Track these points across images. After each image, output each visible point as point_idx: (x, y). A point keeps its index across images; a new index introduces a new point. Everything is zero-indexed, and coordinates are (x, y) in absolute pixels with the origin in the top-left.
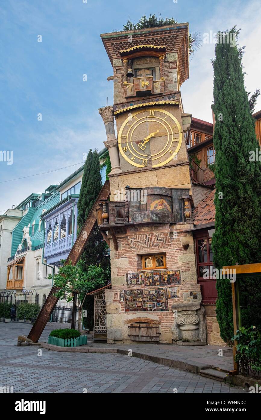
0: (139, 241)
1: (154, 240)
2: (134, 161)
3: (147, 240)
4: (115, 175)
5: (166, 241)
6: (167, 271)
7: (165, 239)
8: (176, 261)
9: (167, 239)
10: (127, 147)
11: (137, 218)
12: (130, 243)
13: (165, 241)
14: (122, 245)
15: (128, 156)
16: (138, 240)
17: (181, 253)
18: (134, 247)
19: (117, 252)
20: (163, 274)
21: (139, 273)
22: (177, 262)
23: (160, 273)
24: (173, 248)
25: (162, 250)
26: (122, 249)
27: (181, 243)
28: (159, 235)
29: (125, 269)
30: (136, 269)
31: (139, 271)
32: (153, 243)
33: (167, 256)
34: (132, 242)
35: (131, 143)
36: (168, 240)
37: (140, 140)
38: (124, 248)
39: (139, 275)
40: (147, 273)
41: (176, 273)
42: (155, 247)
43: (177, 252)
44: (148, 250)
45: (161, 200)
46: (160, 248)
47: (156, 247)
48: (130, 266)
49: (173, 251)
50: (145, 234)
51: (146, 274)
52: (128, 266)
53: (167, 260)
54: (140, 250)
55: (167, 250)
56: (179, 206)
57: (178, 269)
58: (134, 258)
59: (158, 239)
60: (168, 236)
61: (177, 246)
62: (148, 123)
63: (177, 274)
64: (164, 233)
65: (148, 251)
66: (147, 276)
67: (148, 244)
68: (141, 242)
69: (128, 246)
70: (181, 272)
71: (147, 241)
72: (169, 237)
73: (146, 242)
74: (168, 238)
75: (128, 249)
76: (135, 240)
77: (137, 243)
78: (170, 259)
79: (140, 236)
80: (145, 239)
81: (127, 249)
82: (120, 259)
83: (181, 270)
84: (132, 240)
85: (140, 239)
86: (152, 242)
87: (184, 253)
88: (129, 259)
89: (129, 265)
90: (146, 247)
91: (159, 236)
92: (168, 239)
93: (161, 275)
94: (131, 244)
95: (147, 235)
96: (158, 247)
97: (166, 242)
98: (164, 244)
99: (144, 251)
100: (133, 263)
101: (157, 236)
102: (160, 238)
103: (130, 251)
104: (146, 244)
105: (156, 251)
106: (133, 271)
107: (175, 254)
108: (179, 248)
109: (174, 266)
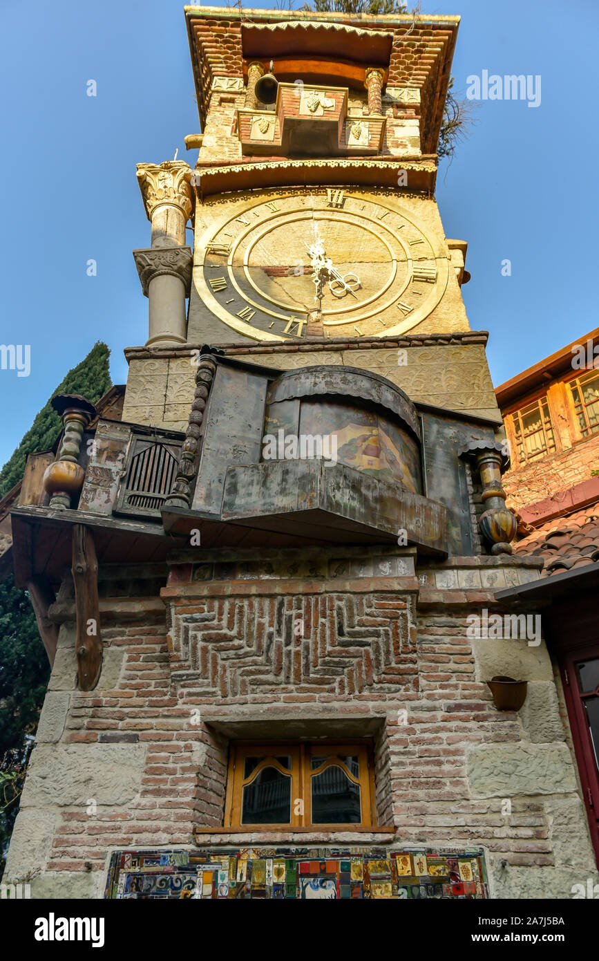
0: (231, 639)
1: (323, 637)
2: (248, 323)
3: (279, 632)
4: (160, 353)
5: (392, 648)
6: (393, 856)
7: (387, 633)
8: (456, 784)
9: (396, 635)
10: (227, 278)
11: (243, 491)
12: (177, 650)
13: (382, 648)
14: (124, 664)
15: (226, 305)
16: (225, 631)
17: (481, 734)
18: (197, 676)
19: (90, 696)
20: (366, 876)
21: (202, 854)
22: (457, 790)
23: (347, 868)
24: (430, 697)
25: (364, 706)
26: (124, 686)
27: (478, 671)
28: (350, 609)
29: (113, 818)
30: (180, 825)
31: (202, 839)
32: (311, 657)
33: (392, 748)
34: (186, 642)
35: (246, 268)
36: (406, 646)
37: (283, 264)
38: (134, 678)
39: (201, 869)
40: (253, 857)
41: (454, 875)
42: (320, 682)
43: (453, 724)
44: (278, 699)
45: (375, 432)
46: (352, 691)
47: (327, 682)
48: (149, 800)
49: (426, 715)
50: (272, 596)
51: (250, 864)
52: (138, 799)
53: (395, 770)
54: (230, 698)
55: (391, 708)
56: (457, 487)
57: (469, 846)
58: (182, 744)
59: (346, 629)
60: (404, 615)
61: (456, 687)
62: (317, 223)
63: (463, 878)
64: (382, 594)
65: (275, 704)
66: (257, 879)
67: (279, 661)
68: (243, 642)
69: (157, 671)
70: (490, 871)
71: (276, 639)
72: (410, 625)
73: (274, 647)
74: (405, 628)
75: (158, 684)
76: (207, 628)
77: (219, 650)
78: (410, 768)
79: (242, 608)
80: (271, 625)
81: (151, 689)
82: (96, 749)
83: (488, 856)
84: (191, 625)
85: (241, 621)
86: (307, 648)
87: (503, 732)
88: (151, 749)
89: (145, 792)
90: (270, 677)
91: (351, 617)
92: (405, 636)
93: (354, 877)
94: (181, 655)
95: (286, 599)
96: (341, 682)
97: (388, 653)
98: (379, 664)
99: (255, 702)
100: (175, 782)
101: (340, 614)
102: (357, 628)
103: (166, 698)
104: (273, 655)
105: (325, 709)
106: (164, 837)
107: (443, 735)
108: (465, 697)
109: (442, 820)
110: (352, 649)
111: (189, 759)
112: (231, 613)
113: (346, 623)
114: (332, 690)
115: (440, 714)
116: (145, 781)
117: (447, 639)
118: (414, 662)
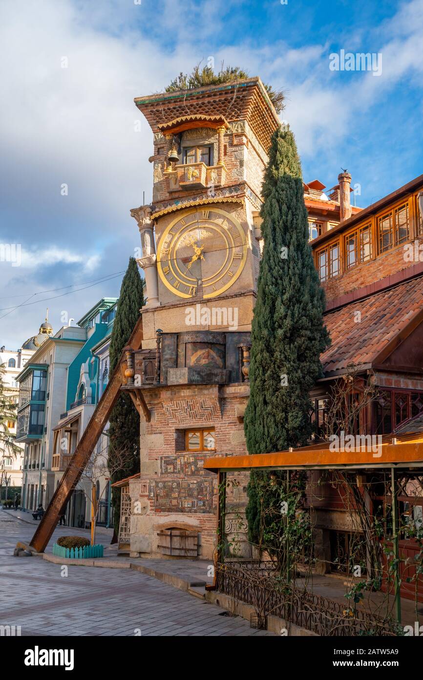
0: (178, 410)
1: (199, 409)
2: (177, 289)
4: (151, 310)
6: (215, 455)
9: (215, 407)
10: (169, 267)
13: (213, 410)
14: (156, 415)
15: (169, 281)
16: (176, 408)
17: (235, 429)
18: (172, 419)
21: (177, 456)
22: (229, 441)
24: (225, 421)
25: (210, 424)
26: (157, 421)
27: (236, 414)
29: (159, 450)
30: (173, 451)
32: (197, 413)
33: (216, 433)
34: (168, 411)
35: (175, 260)
36: (218, 409)
38: (159, 419)
39: (178, 459)
42: (200, 418)
43: (229, 427)
44: (190, 423)
45: (207, 350)
46: (207, 420)
50: (185, 400)
51: (187, 458)
53: (216, 438)
54: (180, 423)
56: (236, 358)
57: (230, 452)
58: (171, 434)
59: (203, 407)
61: (231, 418)
66: (189, 461)
67: (190, 414)
68: (181, 411)
71: (188, 410)
74: (217, 405)
76: (171, 408)
77: (176, 412)
79: (179, 403)
80: (186, 406)
81: (163, 421)
82: (153, 436)
84: (168, 407)
85: (179, 406)
86: (195, 411)
87: (240, 428)
88: (164, 435)
89: (165, 445)
90: (188, 418)
94: (167, 414)
95: (188, 400)
100: (171, 442)
101: (201, 403)
102: (206, 406)
105: (201, 425)
106: (170, 453)
107: (227, 429)
108: (233, 420)
109: (225, 448)
110: (205, 411)
111: (173, 437)
114: (202, 420)
116: (164, 442)
117: (230, 406)
118: (220, 413)
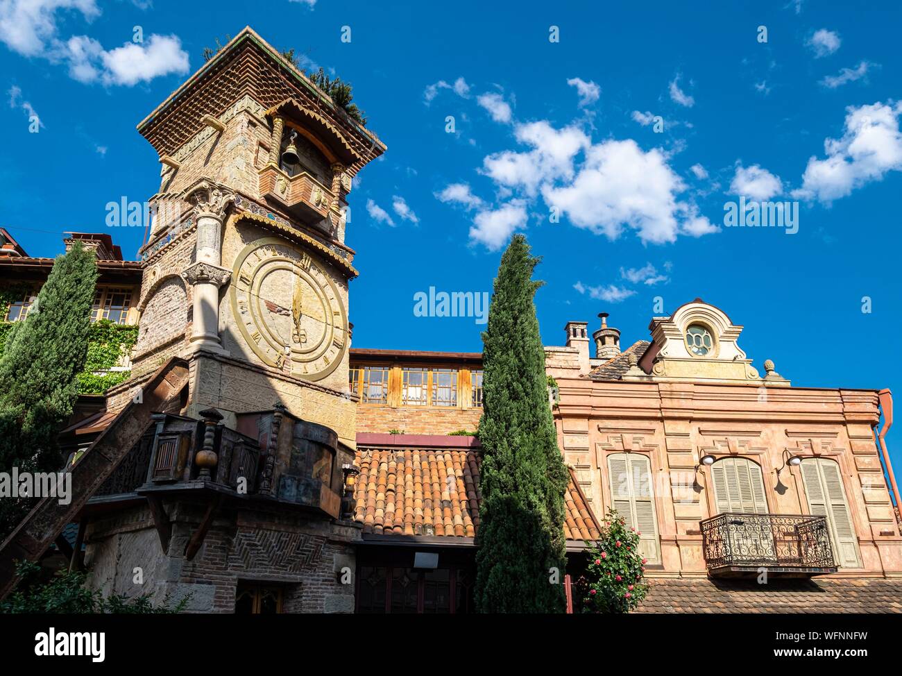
3: (276, 546)
8: (320, 608)
9: (316, 552)
11: (288, 489)
12: (234, 547)
13: (310, 556)
14: (206, 548)
17: (331, 591)
19: (191, 563)
22: (321, 610)
25: (296, 577)
26: (205, 559)
27: (334, 567)
28: (305, 540)
33: (304, 594)
34: (239, 545)
36: (317, 556)
38: (209, 555)
42: (283, 566)
43: (323, 587)
44: (266, 572)
45: (329, 461)
47: (286, 567)
49: (316, 582)
50: (280, 532)
53: (304, 602)
54: (248, 569)
55: (305, 579)
58: (229, 587)
59: (300, 548)
61: (326, 572)
64: (318, 537)
65: (265, 574)
67: (272, 557)
68: (262, 548)
69: (219, 553)
71: (274, 548)
73: (272, 551)
75: (220, 560)
76: (250, 540)
78: (308, 602)
79: (266, 534)
82: (194, 585)
85: (264, 539)
86: (284, 553)
87: (337, 591)
90: (266, 562)
91: (304, 543)
95: (284, 533)
96: (291, 568)
97: (311, 558)
98: (306, 562)
99: (258, 572)
101: (300, 542)
102: (304, 548)
103: (224, 566)
104: (271, 555)
107: (320, 590)
108: (328, 577)
110: (299, 555)
111: (232, 594)
112: (262, 536)
113: (301, 546)
114: (286, 570)
115: (320, 582)
116: (215, 601)
117: (327, 553)
118: (317, 562)
